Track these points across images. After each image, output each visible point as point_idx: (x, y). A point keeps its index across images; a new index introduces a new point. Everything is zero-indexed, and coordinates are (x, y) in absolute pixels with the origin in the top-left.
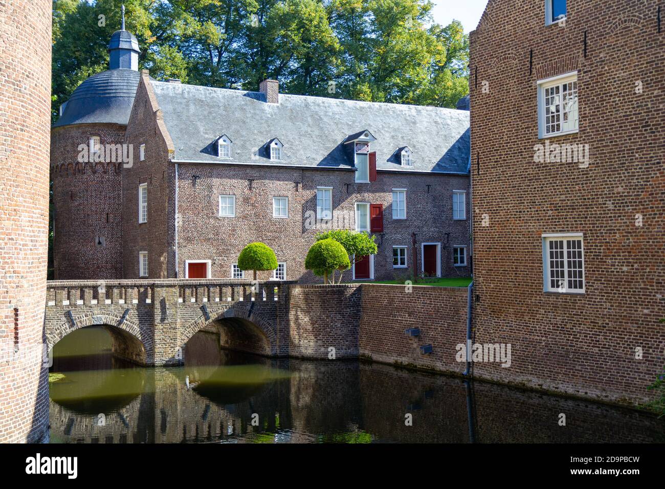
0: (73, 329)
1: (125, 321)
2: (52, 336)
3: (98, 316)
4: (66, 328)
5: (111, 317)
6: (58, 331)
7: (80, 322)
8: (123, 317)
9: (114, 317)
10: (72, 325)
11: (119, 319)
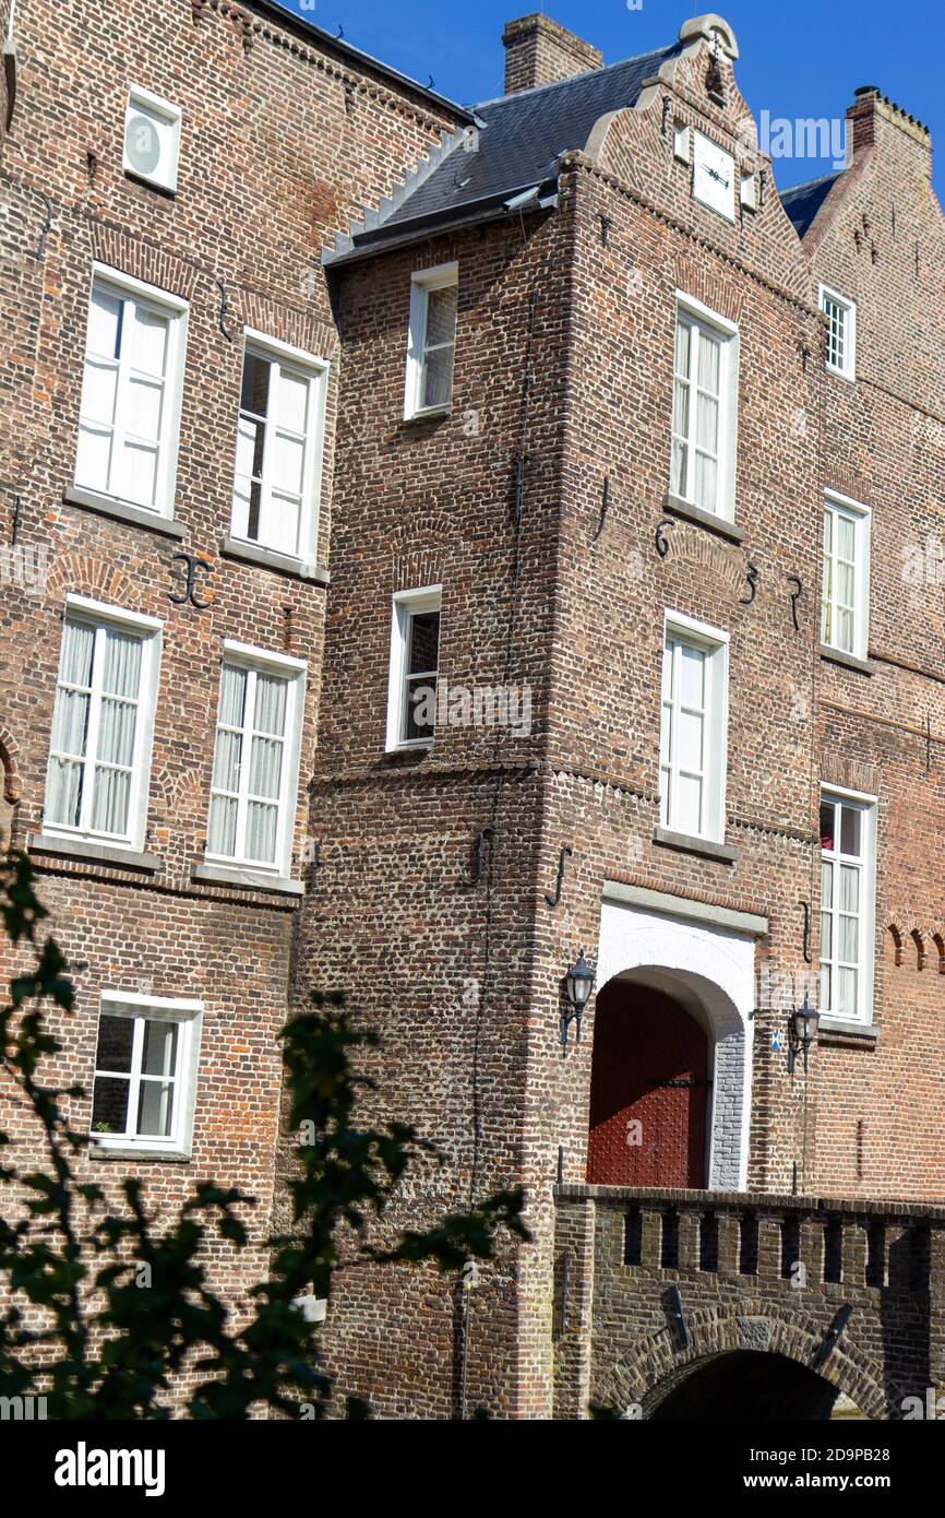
0: (682, 1356)
1: (836, 1351)
2: (626, 1370)
3: (755, 1319)
4: (663, 1348)
5: (795, 1328)
6: (644, 1357)
7: (704, 1333)
8: (830, 1338)
9: (803, 1332)
10: (680, 1343)
11: (818, 1339)
